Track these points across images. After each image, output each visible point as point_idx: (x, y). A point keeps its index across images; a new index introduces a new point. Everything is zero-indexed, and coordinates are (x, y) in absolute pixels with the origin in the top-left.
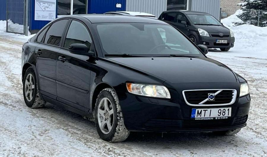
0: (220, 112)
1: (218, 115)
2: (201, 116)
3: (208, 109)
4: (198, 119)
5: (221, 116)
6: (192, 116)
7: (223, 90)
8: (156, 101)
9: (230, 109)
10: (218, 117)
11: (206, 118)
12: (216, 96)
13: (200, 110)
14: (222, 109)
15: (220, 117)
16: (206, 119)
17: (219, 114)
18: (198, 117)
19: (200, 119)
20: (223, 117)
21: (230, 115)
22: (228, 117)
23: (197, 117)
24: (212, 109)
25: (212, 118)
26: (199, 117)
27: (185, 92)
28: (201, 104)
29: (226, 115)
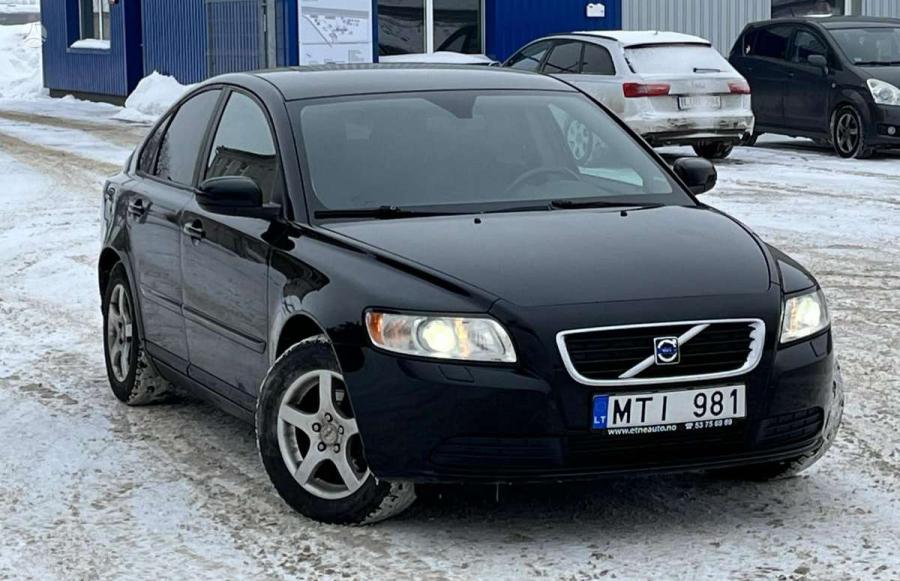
0: (700, 402)
1: (696, 414)
2: (628, 421)
3: (654, 395)
4: (618, 432)
5: (708, 415)
6: (596, 422)
7: (712, 324)
8: (462, 371)
9: (741, 389)
10: (694, 423)
11: (648, 427)
12: (685, 347)
13: (623, 400)
14: (709, 392)
15: (704, 422)
16: (650, 430)
17: (700, 411)
18: (619, 423)
19: (626, 431)
20: (714, 421)
21: (741, 413)
22: (733, 419)
23: (614, 424)
24: (670, 395)
25: (672, 425)
26: (624, 423)
27: (567, 338)
28: (628, 378)
29: (728, 412)
